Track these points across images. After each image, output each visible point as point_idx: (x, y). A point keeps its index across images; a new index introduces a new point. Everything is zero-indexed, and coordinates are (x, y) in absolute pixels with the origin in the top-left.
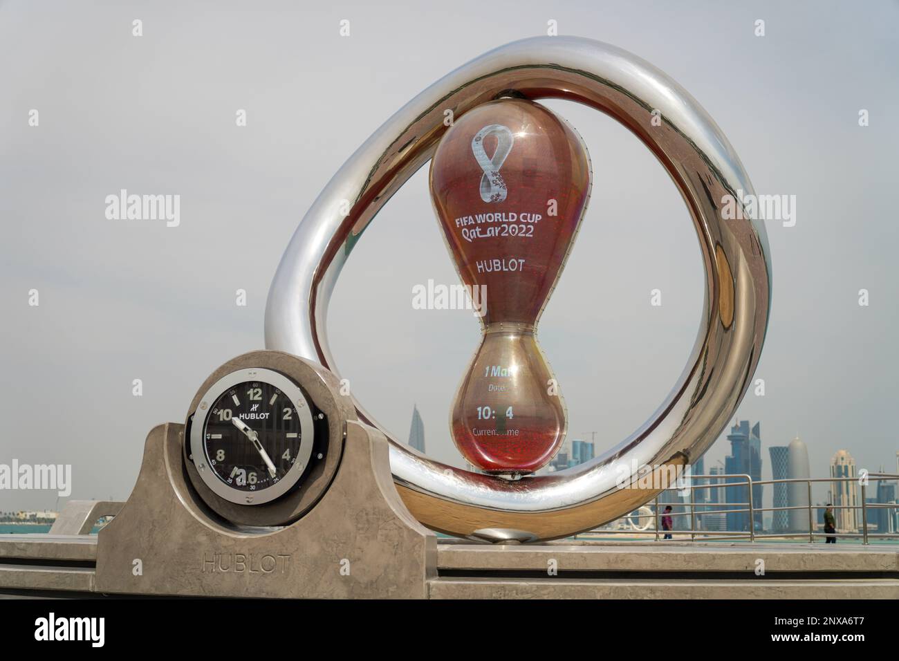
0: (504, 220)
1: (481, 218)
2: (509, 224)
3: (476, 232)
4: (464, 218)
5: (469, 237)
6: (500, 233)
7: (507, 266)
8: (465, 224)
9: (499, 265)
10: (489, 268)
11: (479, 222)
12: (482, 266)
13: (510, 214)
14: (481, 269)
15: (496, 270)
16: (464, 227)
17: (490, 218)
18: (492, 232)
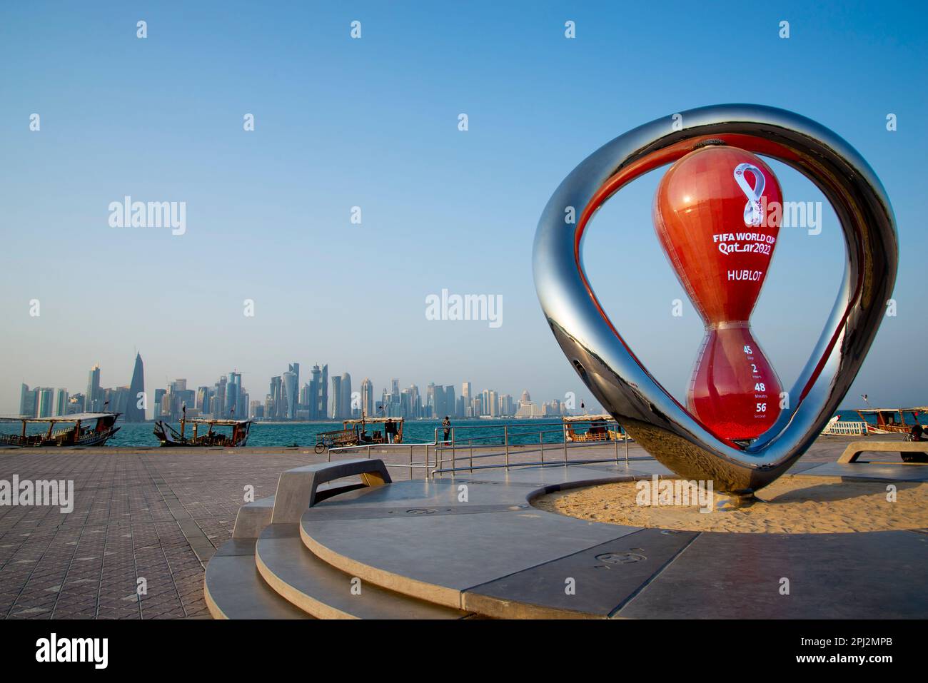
0: (758, 240)
1: (741, 237)
2: (760, 243)
3: (734, 247)
4: (725, 235)
5: (726, 251)
6: (753, 249)
7: (752, 277)
8: (725, 240)
9: (747, 275)
10: (739, 277)
11: (738, 239)
12: (733, 275)
13: (762, 235)
14: (731, 277)
15: (744, 279)
16: (723, 242)
17: (748, 236)
18: (747, 248)
